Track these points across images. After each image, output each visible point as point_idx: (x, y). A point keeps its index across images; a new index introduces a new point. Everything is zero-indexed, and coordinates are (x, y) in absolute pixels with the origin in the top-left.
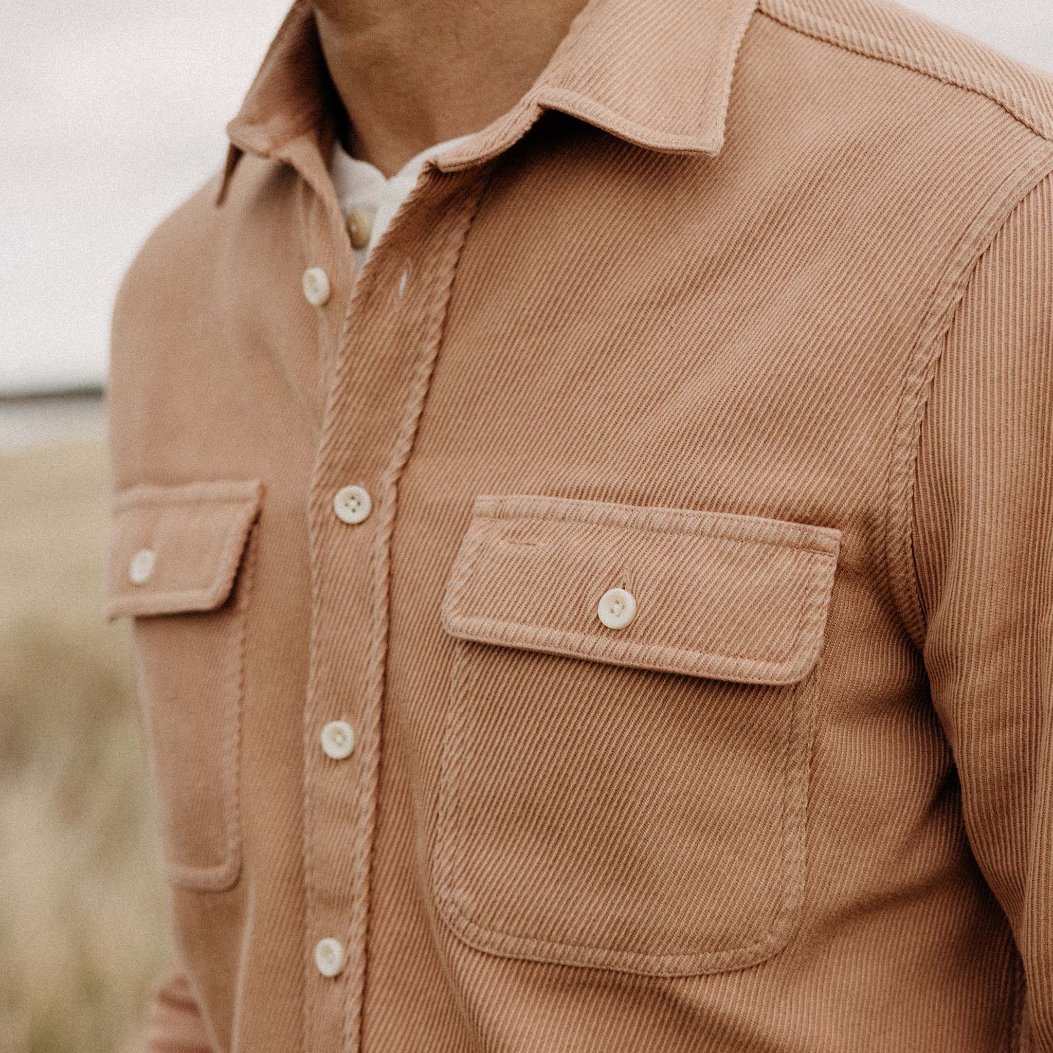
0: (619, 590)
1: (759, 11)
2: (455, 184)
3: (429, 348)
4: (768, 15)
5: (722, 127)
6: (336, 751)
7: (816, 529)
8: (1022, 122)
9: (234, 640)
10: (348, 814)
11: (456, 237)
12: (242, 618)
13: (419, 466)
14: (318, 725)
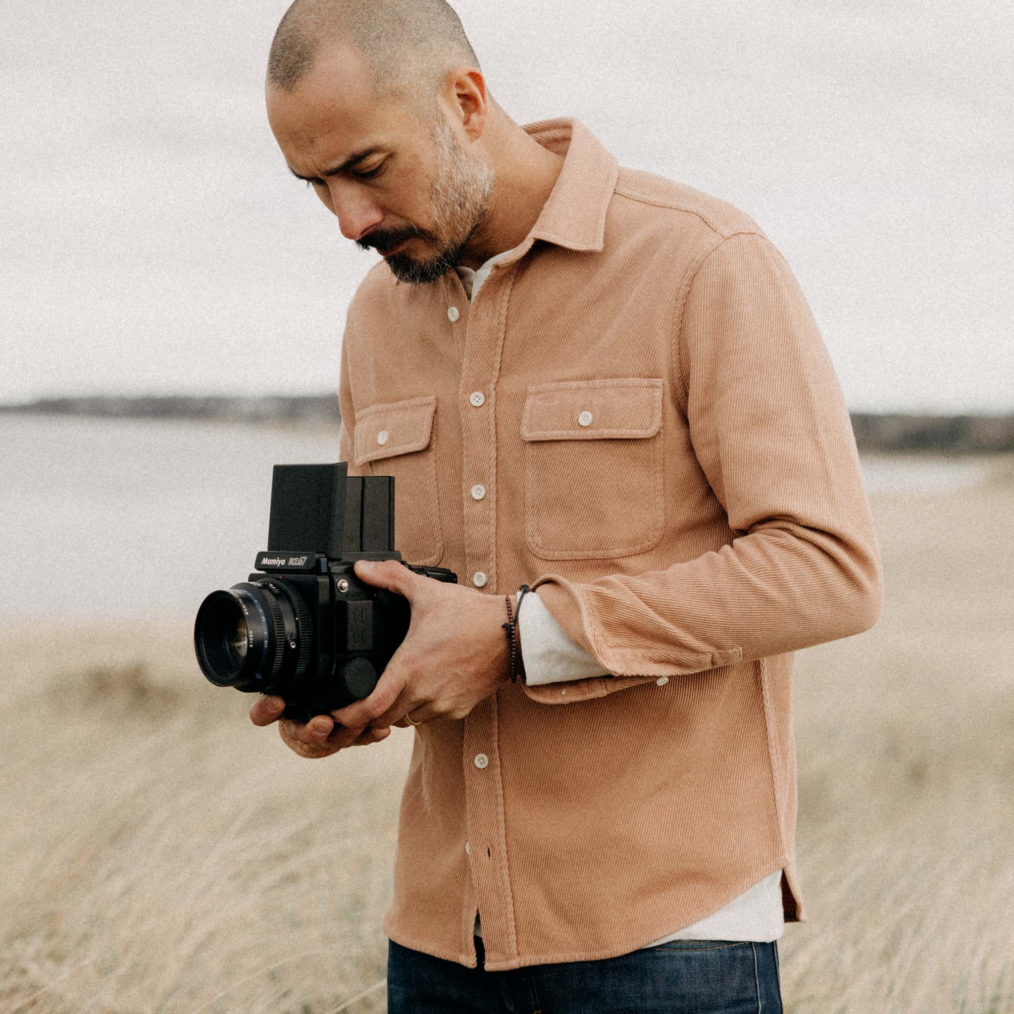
0: (586, 412)
1: (615, 193)
2: (504, 272)
3: (501, 335)
4: (619, 194)
5: (602, 240)
6: (477, 496)
7: (653, 379)
8: (710, 227)
9: (431, 462)
10: (485, 521)
11: (508, 291)
12: (434, 452)
13: (502, 380)
14: (470, 487)
